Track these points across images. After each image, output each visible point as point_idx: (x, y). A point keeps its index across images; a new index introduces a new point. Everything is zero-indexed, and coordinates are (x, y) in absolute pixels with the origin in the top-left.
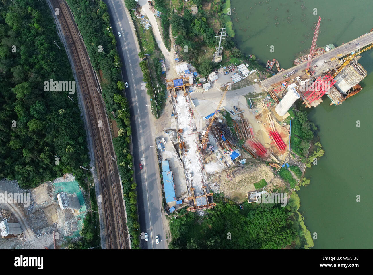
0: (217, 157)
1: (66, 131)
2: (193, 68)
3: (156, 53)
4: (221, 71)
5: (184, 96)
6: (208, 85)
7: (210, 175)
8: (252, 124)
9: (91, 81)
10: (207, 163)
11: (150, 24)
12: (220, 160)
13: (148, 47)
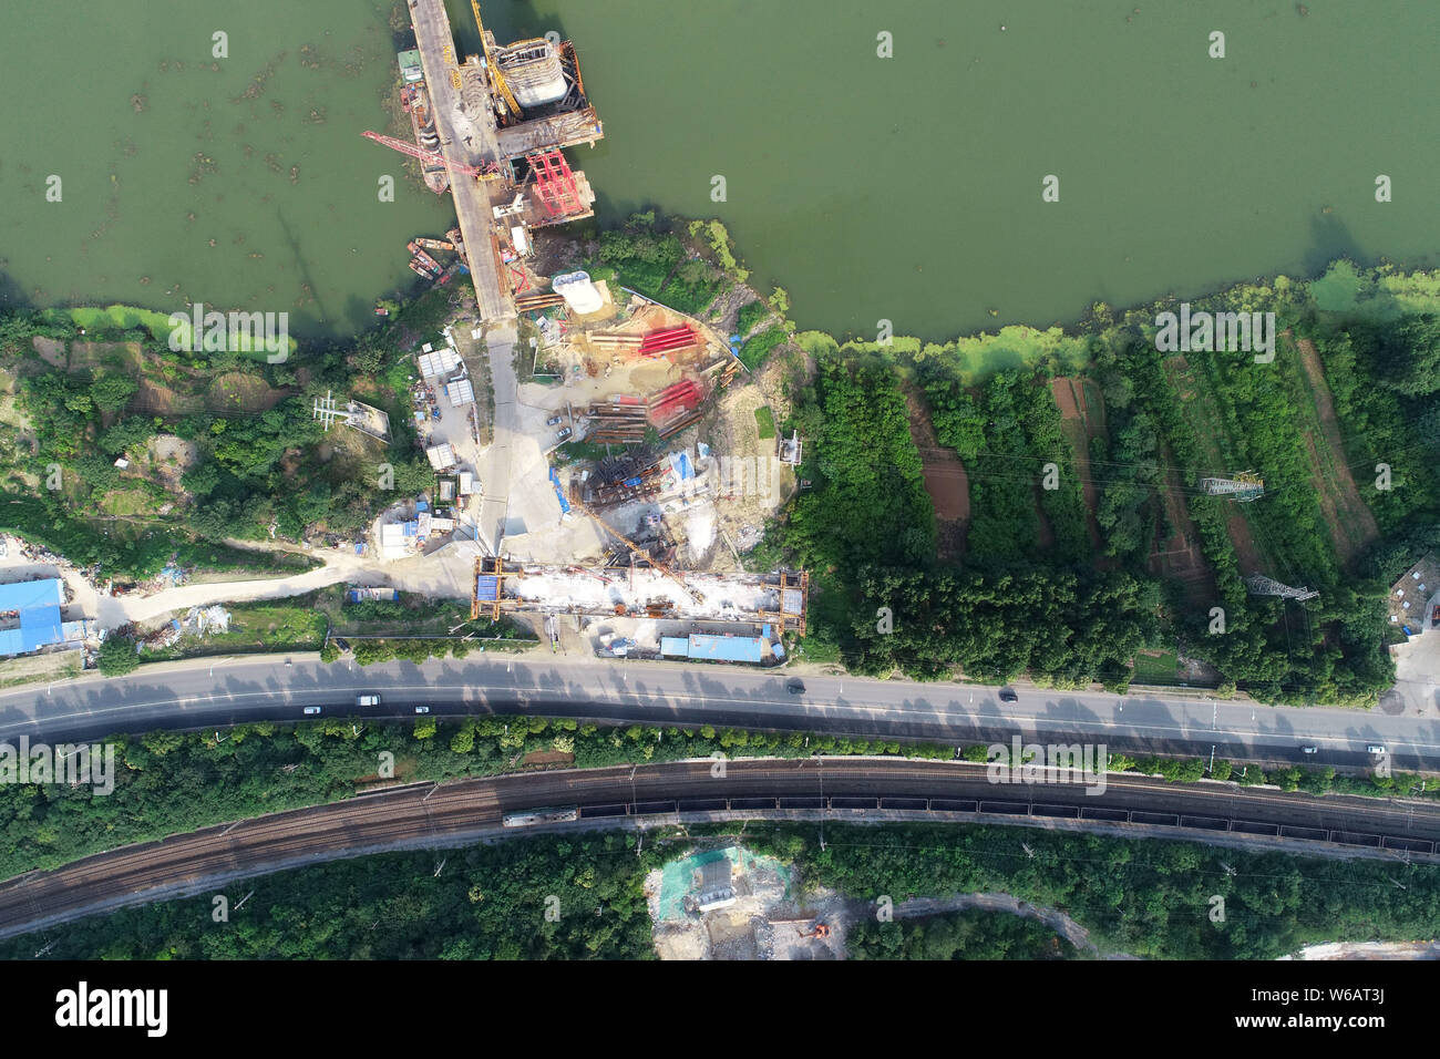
0: (678, 510)
1: (535, 886)
2: (398, 507)
3: (327, 607)
4: (426, 428)
5: (525, 578)
6: (465, 479)
7: (717, 540)
8: (609, 394)
10: (687, 539)
11: (209, 606)
12: (686, 508)
13: (302, 627)
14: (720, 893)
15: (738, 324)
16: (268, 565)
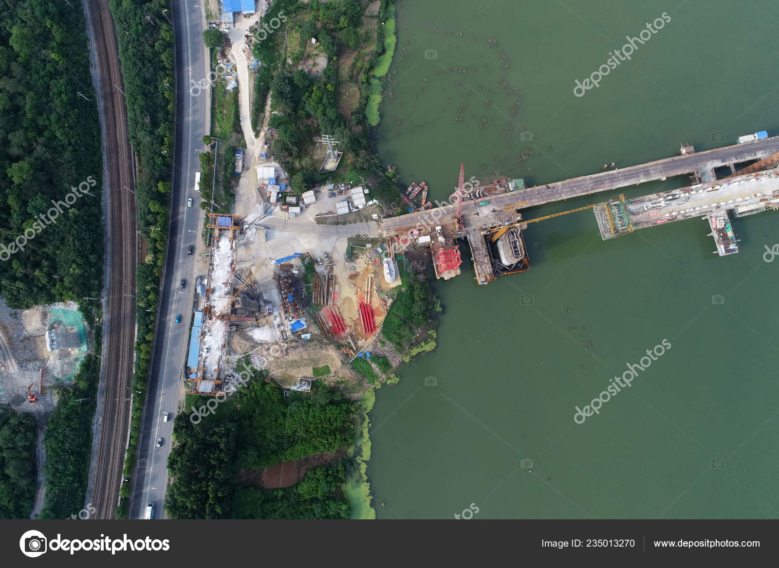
0: (274, 322)
1: (74, 243)
2: (284, 175)
3: (233, 139)
4: (325, 189)
5: (230, 241)
6: (297, 210)
8: (340, 286)
9: (125, 166)
10: (258, 327)
11: (237, 81)
12: (276, 327)
13: (223, 126)
14: (55, 343)
15: (376, 357)
16: (257, 110)
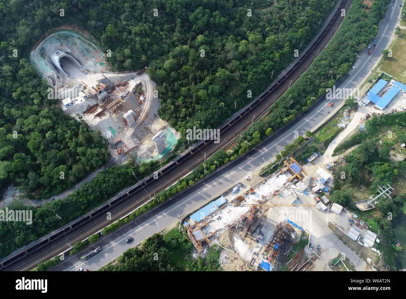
0: (254, 248)
2: (331, 185)
3: (321, 145)
4: (349, 214)
5: (287, 180)
6: (324, 207)
7: (234, 248)
10: (243, 241)
11: (346, 126)
12: (253, 252)
13: (321, 136)
14: (158, 139)
16: (344, 146)
